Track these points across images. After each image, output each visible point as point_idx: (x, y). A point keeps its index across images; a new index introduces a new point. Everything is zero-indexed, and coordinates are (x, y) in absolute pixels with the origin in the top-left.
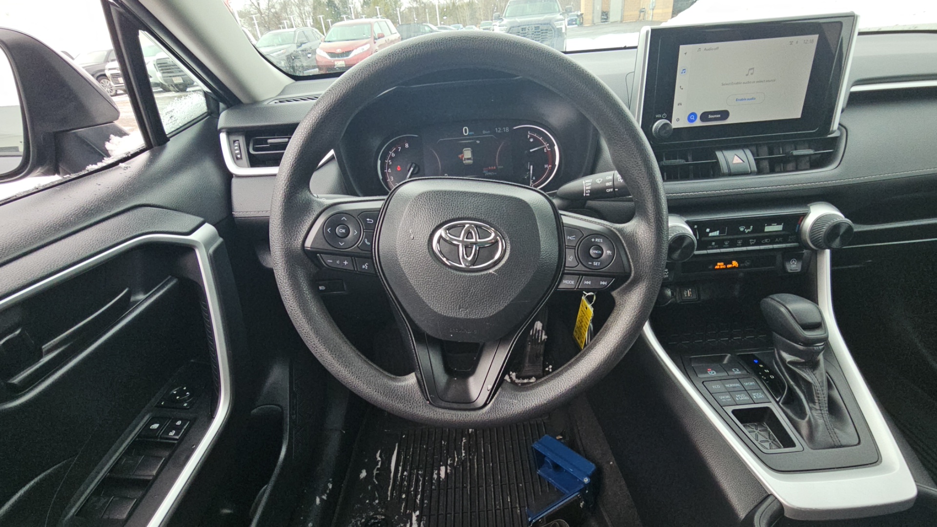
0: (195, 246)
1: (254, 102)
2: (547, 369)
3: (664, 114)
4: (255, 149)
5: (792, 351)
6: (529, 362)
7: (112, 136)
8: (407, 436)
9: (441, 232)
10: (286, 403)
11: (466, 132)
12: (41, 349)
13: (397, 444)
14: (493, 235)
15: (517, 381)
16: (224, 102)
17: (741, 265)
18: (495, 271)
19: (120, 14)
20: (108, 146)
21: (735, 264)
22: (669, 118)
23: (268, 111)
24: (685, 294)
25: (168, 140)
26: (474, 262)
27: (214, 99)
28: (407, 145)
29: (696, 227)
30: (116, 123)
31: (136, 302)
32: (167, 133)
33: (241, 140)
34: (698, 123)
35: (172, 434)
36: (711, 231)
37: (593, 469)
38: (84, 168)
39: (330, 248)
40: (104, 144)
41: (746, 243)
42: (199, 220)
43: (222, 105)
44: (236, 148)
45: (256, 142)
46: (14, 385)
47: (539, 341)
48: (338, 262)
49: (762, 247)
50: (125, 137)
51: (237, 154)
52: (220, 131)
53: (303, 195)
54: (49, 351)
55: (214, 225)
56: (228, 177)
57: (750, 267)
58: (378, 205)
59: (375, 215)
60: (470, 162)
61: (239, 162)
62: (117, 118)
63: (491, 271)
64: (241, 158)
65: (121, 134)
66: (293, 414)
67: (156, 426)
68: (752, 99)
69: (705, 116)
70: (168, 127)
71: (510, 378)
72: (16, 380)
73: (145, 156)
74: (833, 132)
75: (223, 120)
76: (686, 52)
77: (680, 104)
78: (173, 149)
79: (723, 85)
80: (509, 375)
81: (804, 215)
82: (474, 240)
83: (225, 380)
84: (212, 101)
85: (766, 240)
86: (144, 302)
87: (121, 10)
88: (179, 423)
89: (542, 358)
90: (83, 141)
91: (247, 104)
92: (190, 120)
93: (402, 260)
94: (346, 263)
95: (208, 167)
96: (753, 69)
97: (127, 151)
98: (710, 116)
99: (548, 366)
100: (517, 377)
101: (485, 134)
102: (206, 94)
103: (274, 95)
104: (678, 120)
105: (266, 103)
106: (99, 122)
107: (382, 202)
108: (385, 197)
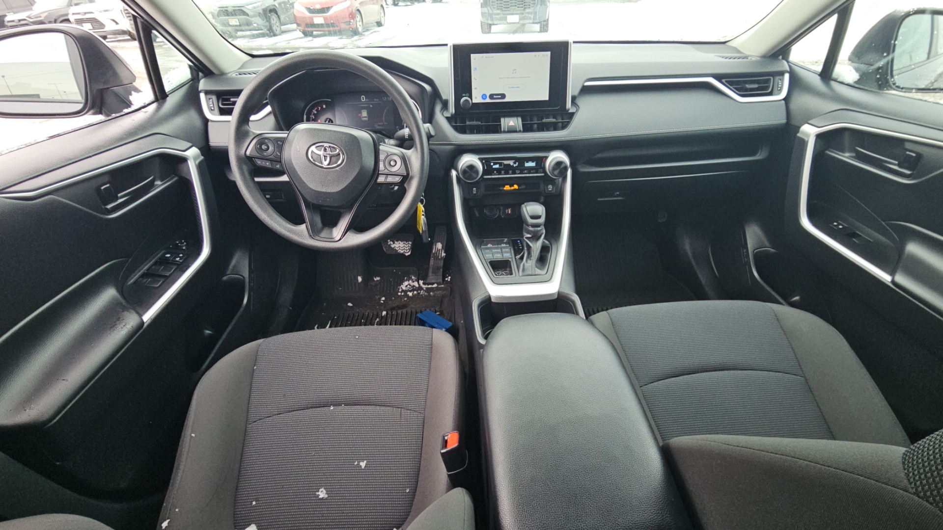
0: (188, 159)
1: (222, 74)
2: (446, 279)
3: (467, 94)
4: (223, 104)
5: (529, 232)
6: (433, 273)
7: (133, 92)
8: (338, 317)
9: (313, 148)
10: (246, 274)
11: (363, 99)
12: (117, 196)
13: (330, 322)
14: (338, 151)
15: (424, 286)
16: (202, 72)
17: (520, 188)
18: (339, 169)
19: (142, 23)
20: (131, 98)
21: (516, 187)
22: (471, 97)
23: (231, 80)
24: (507, 211)
25: (167, 96)
26: (329, 165)
27: (196, 70)
28: (324, 106)
29: (484, 161)
30: (134, 84)
31: (157, 185)
32: (166, 92)
33: (214, 98)
34: (488, 100)
35: (178, 259)
36: (494, 165)
37: (450, 325)
38: (122, 111)
39: (258, 155)
40: (129, 97)
41: (514, 173)
42: (190, 144)
43: (201, 74)
44: (211, 103)
45: (224, 100)
46: (107, 209)
47: (440, 257)
48: (264, 163)
49: (531, 175)
50: (140, 93)
51: (211, 107)
52: (200, 92)
53: (246, 127)
54: (122, 197)
55: (199, 149)
56: (206, 121)
57: (525, 189)
58: (285, 135)
59: (283, 141)
60: (366, 119)
61: (213, 112)
62: (134, 81)
63: (337, 168)
64: (214, 110)
65: (137, 90)
66: (251, 283)
67: (168, 255)
68: (518, 87)
69: (491, 96)
70: (167, 88)
71: (419, 284)
72: (109, 206)
73: (154, 106)
74: (569, 110)
75: (203, 84)
76: (476, 59)
77: (476, 88)
78: (171, 102)
79: (500, 78)
80: (418, 282)
81: (546, 157)
82: (328, 153)
83: (206, 236)
84: (194, 71)
85: (526, 171)
86: (160, 186)
87: (142, 20)
88: (181, 255)
89: (441, 270)
90: (117, 95)
91: (218, 75)
92: (180, 83)
93: (294, 162)
94: (268, 164)
95: (193, 114)
96: (515, 70)
97: (144, 102)
98: (495, 97)
99: (448, 277)
100: (423, 284)
101: (377, 101)
102: (190, 67)
103: (235, 69)
104: (476, 98)
105: (229, 75)
106: (126, 83)
107: (287, 134)
108: (288, 132)
